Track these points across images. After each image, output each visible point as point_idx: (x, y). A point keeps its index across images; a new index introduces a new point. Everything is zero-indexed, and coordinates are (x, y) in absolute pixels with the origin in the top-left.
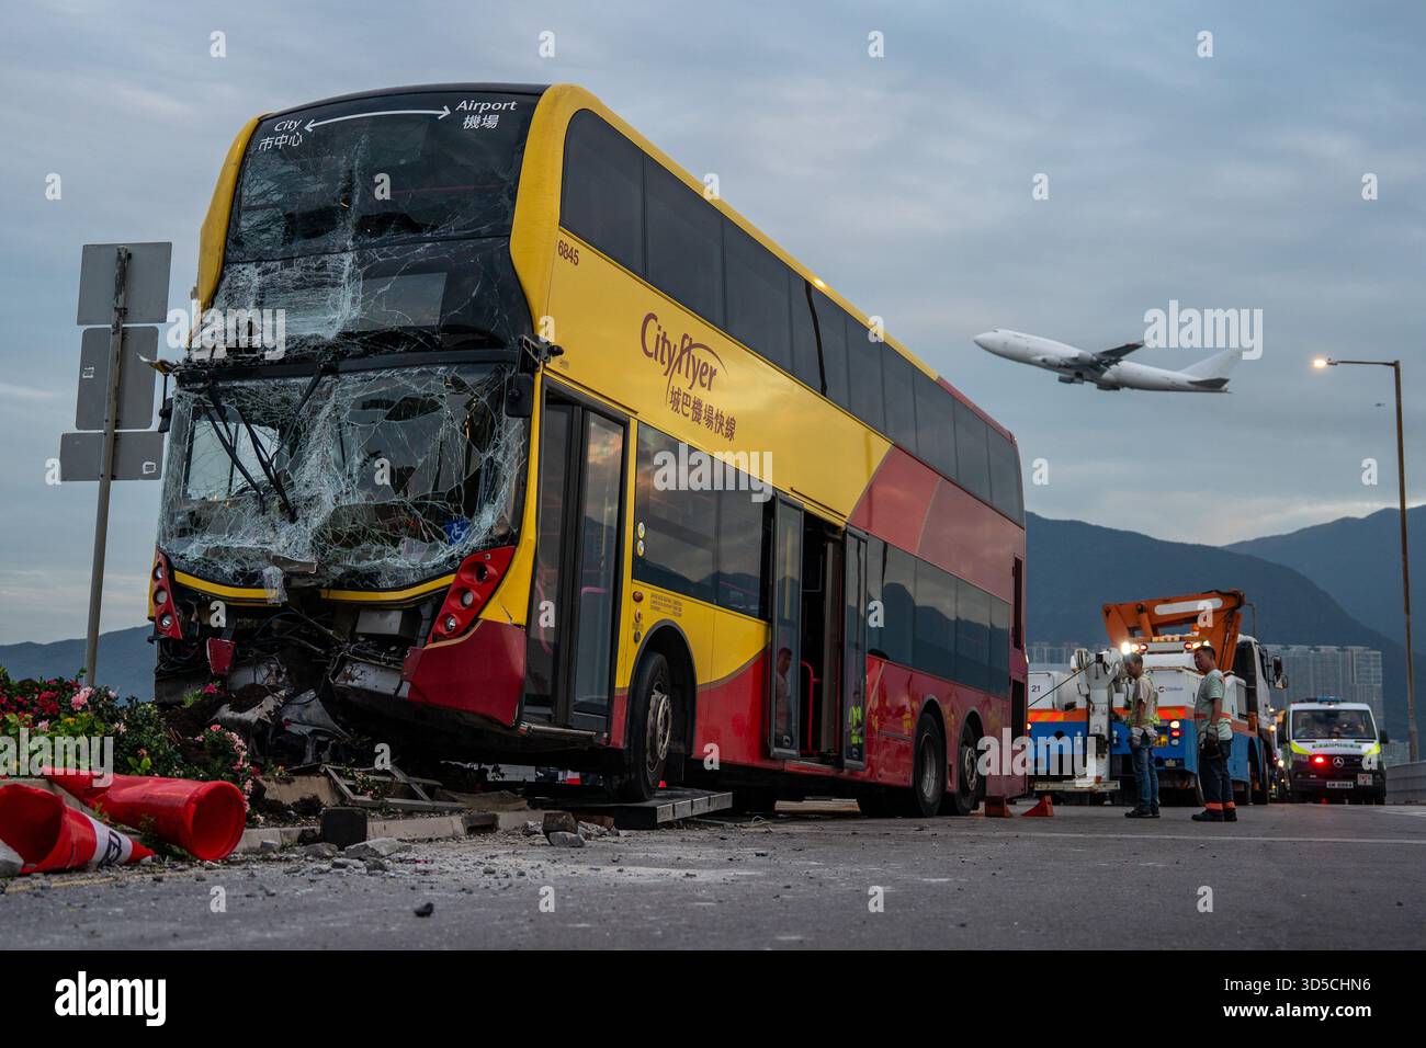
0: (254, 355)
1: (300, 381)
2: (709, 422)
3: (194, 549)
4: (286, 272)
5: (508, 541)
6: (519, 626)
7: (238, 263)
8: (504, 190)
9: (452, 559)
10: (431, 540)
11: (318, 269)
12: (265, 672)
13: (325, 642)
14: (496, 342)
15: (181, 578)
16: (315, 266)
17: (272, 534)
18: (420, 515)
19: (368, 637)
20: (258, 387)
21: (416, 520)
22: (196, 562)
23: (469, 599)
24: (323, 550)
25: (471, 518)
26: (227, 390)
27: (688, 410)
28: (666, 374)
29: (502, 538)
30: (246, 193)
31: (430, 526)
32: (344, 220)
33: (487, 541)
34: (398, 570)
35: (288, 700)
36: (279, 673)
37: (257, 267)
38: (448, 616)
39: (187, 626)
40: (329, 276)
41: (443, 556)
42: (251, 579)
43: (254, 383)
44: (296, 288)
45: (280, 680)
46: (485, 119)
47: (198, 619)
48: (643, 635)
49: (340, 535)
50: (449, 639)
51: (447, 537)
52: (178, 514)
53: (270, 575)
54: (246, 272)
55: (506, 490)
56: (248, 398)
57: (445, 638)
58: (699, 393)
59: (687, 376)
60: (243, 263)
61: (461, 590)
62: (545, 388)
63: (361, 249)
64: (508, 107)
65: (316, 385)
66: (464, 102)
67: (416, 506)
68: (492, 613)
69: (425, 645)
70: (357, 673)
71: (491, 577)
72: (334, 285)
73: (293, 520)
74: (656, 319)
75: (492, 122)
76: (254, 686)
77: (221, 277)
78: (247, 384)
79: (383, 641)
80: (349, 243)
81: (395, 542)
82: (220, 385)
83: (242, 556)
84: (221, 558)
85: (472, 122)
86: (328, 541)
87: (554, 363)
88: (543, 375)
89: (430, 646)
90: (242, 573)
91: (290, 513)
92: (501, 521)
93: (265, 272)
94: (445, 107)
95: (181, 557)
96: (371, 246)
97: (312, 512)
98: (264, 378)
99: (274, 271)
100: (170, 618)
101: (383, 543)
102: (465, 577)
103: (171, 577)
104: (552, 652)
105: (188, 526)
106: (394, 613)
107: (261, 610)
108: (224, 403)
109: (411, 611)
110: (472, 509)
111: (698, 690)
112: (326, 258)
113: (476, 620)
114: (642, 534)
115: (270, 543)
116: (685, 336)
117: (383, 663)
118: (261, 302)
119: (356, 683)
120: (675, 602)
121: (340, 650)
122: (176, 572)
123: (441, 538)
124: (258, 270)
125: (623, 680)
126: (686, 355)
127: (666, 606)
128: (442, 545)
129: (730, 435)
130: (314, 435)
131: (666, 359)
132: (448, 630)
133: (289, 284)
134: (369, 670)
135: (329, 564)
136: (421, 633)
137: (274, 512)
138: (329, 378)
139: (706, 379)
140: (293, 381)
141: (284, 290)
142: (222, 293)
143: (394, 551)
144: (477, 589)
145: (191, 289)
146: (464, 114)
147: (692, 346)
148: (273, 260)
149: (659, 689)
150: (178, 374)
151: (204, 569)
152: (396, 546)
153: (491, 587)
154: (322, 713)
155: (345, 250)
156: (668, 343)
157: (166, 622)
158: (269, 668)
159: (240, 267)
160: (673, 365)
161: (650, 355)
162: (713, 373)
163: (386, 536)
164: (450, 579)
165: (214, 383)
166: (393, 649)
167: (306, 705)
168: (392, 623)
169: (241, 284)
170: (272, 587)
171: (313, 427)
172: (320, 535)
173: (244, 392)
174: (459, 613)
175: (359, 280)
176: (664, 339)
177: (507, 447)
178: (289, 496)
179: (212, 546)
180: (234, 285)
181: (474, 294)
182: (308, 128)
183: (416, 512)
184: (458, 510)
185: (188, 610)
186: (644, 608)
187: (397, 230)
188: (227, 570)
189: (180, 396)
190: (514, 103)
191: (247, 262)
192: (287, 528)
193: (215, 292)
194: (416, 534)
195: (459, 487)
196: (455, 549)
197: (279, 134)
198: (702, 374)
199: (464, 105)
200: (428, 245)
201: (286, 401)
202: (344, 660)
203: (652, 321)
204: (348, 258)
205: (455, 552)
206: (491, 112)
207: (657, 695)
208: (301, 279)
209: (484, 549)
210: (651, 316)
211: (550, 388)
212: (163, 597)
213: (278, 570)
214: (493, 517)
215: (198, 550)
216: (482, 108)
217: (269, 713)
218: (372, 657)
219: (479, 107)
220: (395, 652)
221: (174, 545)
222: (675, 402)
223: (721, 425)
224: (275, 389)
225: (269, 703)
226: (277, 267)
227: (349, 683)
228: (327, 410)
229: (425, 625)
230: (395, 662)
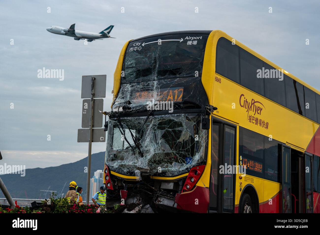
0: (130, 110)
1: (143, 117)
2: (260, 124)
4: (138, 86)
5: (203, 163)
6: (207, 188)
7: (125, 84)
8: (199, 63)
9: (187, 169)
10: (181, 163)
11: (147, 85)
12: (136, 200)
13: (152, 191)
14: (198, 107)
15: (112, 173)
17: (137, 160)
18: (178, 156)
19: (165, 190)
21: (177, 158)
22: (117, 168)
23: (193, 180)
24: (151, 165)
25: (192, 157)
26: (123, 120)
27: (254, 121)
28: (247, 111)
29: (202, 163)
30: (126, 64)
31: (181, 159)
32: (154, 71)
33: (197, 164)
34: (172, 171)
35: (142, 207)
36: (140, 200)
37: (130, 85)
38: (187, 185)
39: (114, 186)
40: (150, 88)
41: (185, 168)
42: (132, 173)
43: (130, 118)
44: (141, 91)
45: (140, 202)
46: (193, 42)
47: (117, 184)
48: (242, 189)
49: (155, 161)
50: (188, 191)
51: (186, 162)
52: (111, 155)
53: (137, 173)
54: (127, 86)
55: (202, 149)
56: (129, 122)
57: (186, 191)
58: (257, 116)
59: (253, 111)
61: (190, 178)
62: (212, 119)
63: (159, 80)
64: (200, 38)
65: (148, 119)
66: (187, 37)
67: (177, 153)
68: (199, 184)
69: (181, 193)
70: (162, 200)
71: (199, 174)
72: (152, 90)
73: (142, 156)
75: (195, 43)
76: (133, 204)
77: (120, 88)
78: (128, 118)
79: (168, 191)
80: (156, 78)
81: (171, 163)
82: (121, 118)
83: (128, 167)
84: (123, 167)
85: (189, 43)
86: (152, 162)
87: (215, 112)
88: (212, 116)
89: (182, 193)
90: (129, 172)
91: (141, 154)
92: (201, 157)
93: (132, 86)
94: (182, 39)
95: (112, 167)
96: (162, 79)
97: (148, 154)
98: (133, 116)
99: (135, 86)
100: (110, 184)
101: (167, 163)
102: (192, 174)
103: (110, 172)
104: (216, 194)
105: (114, 158)
106: (171, 183)
107: (134, 182)
108: (122, 124)
109: (176, 183)
110: (193, 155)
111: (260, 205)
112: (149, 82)
113: (195, 186)
114: (241, 159)
115: (136, 163)
116: (253, 100)
117: (169, 198)
118: (132, 95)
119: (162, 203)
120: (252, 179)
121: (156, 194)
122: (111, 171)
123: (184, 162)
125: (237, 202)
126: (253, 105)
127: (249, 180)
128: (185, 164)
129: (267, 127)
130: (148, 132)
131: (247, 107)
132: (187, 189)
133: (139, 89)
134: (165, 199)
135: (153, 169)
136: (179, 189)
137: (137, 155)
138: (151, 117)
139: (259, 112)
140: (141, 117)
141: (138, 91)
143: (171, 166)
144: (195, 177)
145: (112, 91)
146: (187, 40)
147: (255, 102)
148: (134, 83)
149: (247, 204)
150: (110, 115)
151: (119, 170)
152: (171, 164)
153: (199, 177)
154: (152, 211)
155: (154, 80)
156: (248, 102)
157: (109, 185)
158: (137, 198)
160: (249, 108)
161: (242, 106)
162: (261, 109)
163: (168, 161)
164: (187, 174)
165: (119, 118)
166: (171, 193)
167: (147, 209)
168: (171, 186)
169: (126, 90)
170: (137, 176)
171: (147, 130)
172: (150, 161)
173: (128, 120)
174: (190, 184)
175: (159, 89)
176: (246, 101)
177: (202, 137)
178: (141, 150)
179: (121, 164)
180: (124, 90)
181: (192, 93)
182: (143, 45)
183: (177, 155)
184: (189, 155)
185: (114, 182)
186: (242, 181)
187: (169, 75)
188: (125, 171)
189: (110, 122)
191: (127, 83)
192: (141, 159)
194: (177, 161)
195: (189, 148)
196: (188, 166)
197: (135, 47)
198: (258, 110)
200: (178, 79)
201: (139, 123)
202: (158, 197)
203: (243, 96)
204: (156, 83)
205: (188, 167)
206: (195, 40)
207: (247, 206)
208: (142, 88)
209: (197, 166)
211: (213, 119)
212: (108, 178)
213: (139, 171)
214: (199, 157)
215: (117, 165)
216: (192, 39)
217: (137, 212)
218: (166, 196)
220: (172, 194)
221: (110, 164)
222: (250, 119)
223: (264, 125)
224: (136, 120)
225: (137, 209)
227: (160, 203)
228: (151, 126)
229: (180, 187)
230: (172, 197)
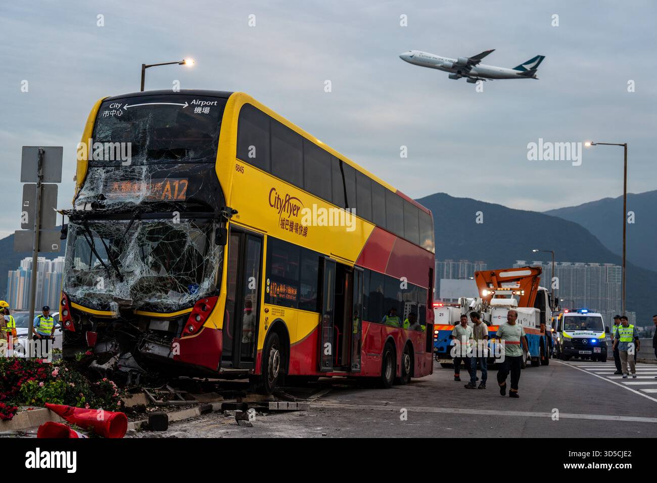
0: (104, 210)
1: (125, 221)
2: (297, 230)
3: (79, 293)
4: (117, 172)
5: (214, 294)
6: (220, 329)
7: (95, 167)
8: (213, 142)
9: (191, 302)
10: (182, 292)
11: (131, 172)
12: (111, 346)
13: (135, 332)
14: (210, 209)
15: (74, 305)
16: (130, 171)
17: (113, 287)
18: (177, 282)
19: (155, 331)
20: (106, 223)
21: (176, 284)
22: (81, 299)
23: (199, 318)
24: (136, 295)
25: (199, 284)
26: (92, 224)
27: (288, 227)
28: (279, 213)
29: (213, 293)
30: (98, 136)
31: (182, 286)
32: (142, 151)
33: (206, 294)
34: (168, 305)
35: (120, 358)
36: (116, 346)
37: (103, 169)
38: (190, 325)
39: (76, 325)
40: (136, 175)
41: (188, 300)
42: (106, 307)
43: (104, 221)
44: (121, 180)
45: (117, 349)
46: (204, 109)
47: (81, 323)
48: (268, 327)
49: (142, 288)
50: (191, 335)
51: (189, 292)
52: (72, 277)
53: (113, 306)
54: (99, 171)
55: (215, 272)
56: (101, 228)
57: (189, 335)
58: (292, 218)
59: (287, 212)
60: (97, 167)
61: (195, 315)
63: (150, 164)
64: (214, 104)
65: (132, 224)
66: (194, 100)
67: (176, 278)
68: (209, 324)
69: (180, 338)
70: (150, 347)
71: (208, 309)
72: (138, 180)
73: (122, 281)
74: (275, 190)
75: (207, 110)
76: (107, 353)
77: (88, 173)
78: (101, 221)
79: (161, 333)
80: (145, 161)
81: (166, 293)
82: (89, 221)
83: (100, 297)
84: (91, 298)
85: (198, 110)
86: (138, 291)
87: (234, 217)
88: (229, 223)
89: (182, 338)
90: (101, 305)
91: (120, 278)
92: (212, 285)
93: (107, 172)
94: (186, 102)
95: (74, 296)
96: (154, 163)
97: (130, 278)
98: (108, 219)
99: (111, 171)
100: (69, 322)
101: (161, 292)
102: (197, 309)
103: (70, 305)
104: (232, 338)
105: (77, 283)
106: (166, 322)
107: (109, 319)
108: (91, 229)
109: (173, 322)
110: (200, 281)
111: (291, 346)
112: (134, 167)
113: (202, 327)
114: (268, 284)
115: (112, 291)
116: (287, 195)
117: (161, 343)
118: (106, 185)
119: (150, 351)
120: (282, 310)
121: (143, 337)
122: (72, 303)
123: (187, 291)
124: (104, 171)
125: (260, 346)
126: (287, 203)
127: (278, 312)
128: (187, 295)
129: (305, 235)
130: (131, 244)
131: (279, 206)
132: (190, 331)
133: (118, 177)
134: (156, 346)
135: (138, 300)
136: (178, 332)
137: (114, 278)
138: (137, 221)
139: (295, 212)
140: (121, 221)
141: (116, 180)
142: (88, 180)
143: (166, 296)
144: (202, 314)
145: (74, 177)
146: (194, 106)
147: (290, 199)
148: (111, 166)
149: (275, 348)
150: (70, 216)
151: (84, 302)
152: (167, 294)
153: (208, 314)
154: (134, 362)
155: (143, 164)
156: (280, 199)
157: (68, 324)
158: (112, 344)
159: (96, 169)
160: (282, 208)
161: (272, 206)
162: (299, 209)
163: (163, 290)
164: (191, 310)
165: (86, 221)
166: (166, 337)
167: (128, 359)
168: (165, 326)
169: (97, 176)
170: (114, 311)
171: (130, 242)
172: (134, 288)
173: (100, 225)
174: (195, 325)
175: (150, 178)
176: (279, 198)
177: (215, 255)
178: (120, 271)
179: (87, 292)
180: (93, 177)
181: (200, 188)
182: (125, 108)
183: (176, 280)
184: (194, 281)
185: (77, 319)
186: (269, 315)
187: (166, 157)
188: (94, 303)
189: (71, 226)
190: (216, 102)
191: (99, 167)
192: (119, 285)
193: (85, 180)
194: (175, 288)
195: (194, 271)
196: (193, 297)
197: (112, 109)
198: (294, 210)
199: (194, 102)
200: (180, 165)
201: (118, 230)
202: (145, 342)
203: (274, 191)
204: (145, 168)
205: (193, 298)
206: (206, 106)
207: (273, 350)
208: (123, 176)
209: (205, 297)
210: (273, 189)
211: (231, 227)
212: (66, 313)
213: (116, 303)
214: (209, 284)
215: (81, 293)
216: (202, 104)
217: (112, 365)
218: (157, 341)
219: (201, 103)
221: (71, 291)
222: (283, 224)
223: (302, 231)
224: (113, 225)
225: (112, 361)
226: (112, 169)
227: (147, 351)
228: (136, 235)
229: (180, 328)
230: (167, 343)
